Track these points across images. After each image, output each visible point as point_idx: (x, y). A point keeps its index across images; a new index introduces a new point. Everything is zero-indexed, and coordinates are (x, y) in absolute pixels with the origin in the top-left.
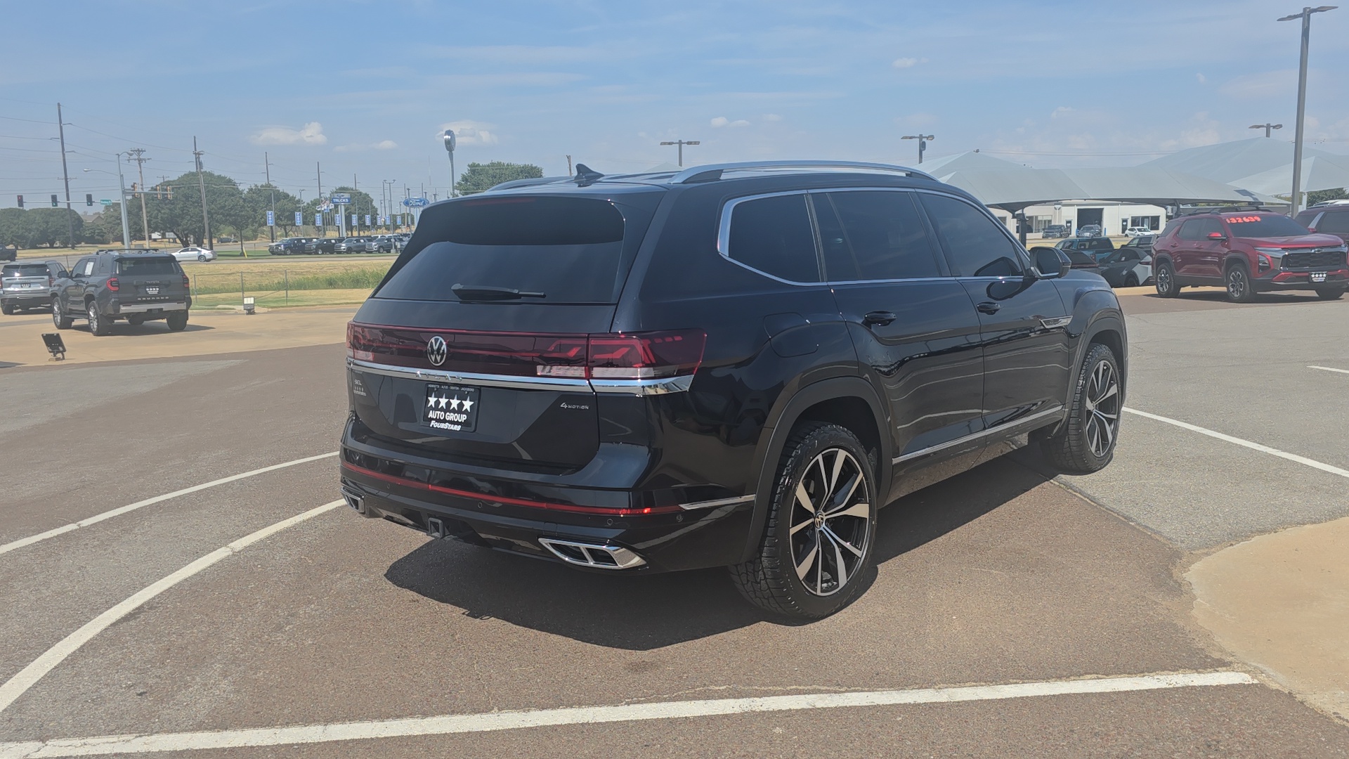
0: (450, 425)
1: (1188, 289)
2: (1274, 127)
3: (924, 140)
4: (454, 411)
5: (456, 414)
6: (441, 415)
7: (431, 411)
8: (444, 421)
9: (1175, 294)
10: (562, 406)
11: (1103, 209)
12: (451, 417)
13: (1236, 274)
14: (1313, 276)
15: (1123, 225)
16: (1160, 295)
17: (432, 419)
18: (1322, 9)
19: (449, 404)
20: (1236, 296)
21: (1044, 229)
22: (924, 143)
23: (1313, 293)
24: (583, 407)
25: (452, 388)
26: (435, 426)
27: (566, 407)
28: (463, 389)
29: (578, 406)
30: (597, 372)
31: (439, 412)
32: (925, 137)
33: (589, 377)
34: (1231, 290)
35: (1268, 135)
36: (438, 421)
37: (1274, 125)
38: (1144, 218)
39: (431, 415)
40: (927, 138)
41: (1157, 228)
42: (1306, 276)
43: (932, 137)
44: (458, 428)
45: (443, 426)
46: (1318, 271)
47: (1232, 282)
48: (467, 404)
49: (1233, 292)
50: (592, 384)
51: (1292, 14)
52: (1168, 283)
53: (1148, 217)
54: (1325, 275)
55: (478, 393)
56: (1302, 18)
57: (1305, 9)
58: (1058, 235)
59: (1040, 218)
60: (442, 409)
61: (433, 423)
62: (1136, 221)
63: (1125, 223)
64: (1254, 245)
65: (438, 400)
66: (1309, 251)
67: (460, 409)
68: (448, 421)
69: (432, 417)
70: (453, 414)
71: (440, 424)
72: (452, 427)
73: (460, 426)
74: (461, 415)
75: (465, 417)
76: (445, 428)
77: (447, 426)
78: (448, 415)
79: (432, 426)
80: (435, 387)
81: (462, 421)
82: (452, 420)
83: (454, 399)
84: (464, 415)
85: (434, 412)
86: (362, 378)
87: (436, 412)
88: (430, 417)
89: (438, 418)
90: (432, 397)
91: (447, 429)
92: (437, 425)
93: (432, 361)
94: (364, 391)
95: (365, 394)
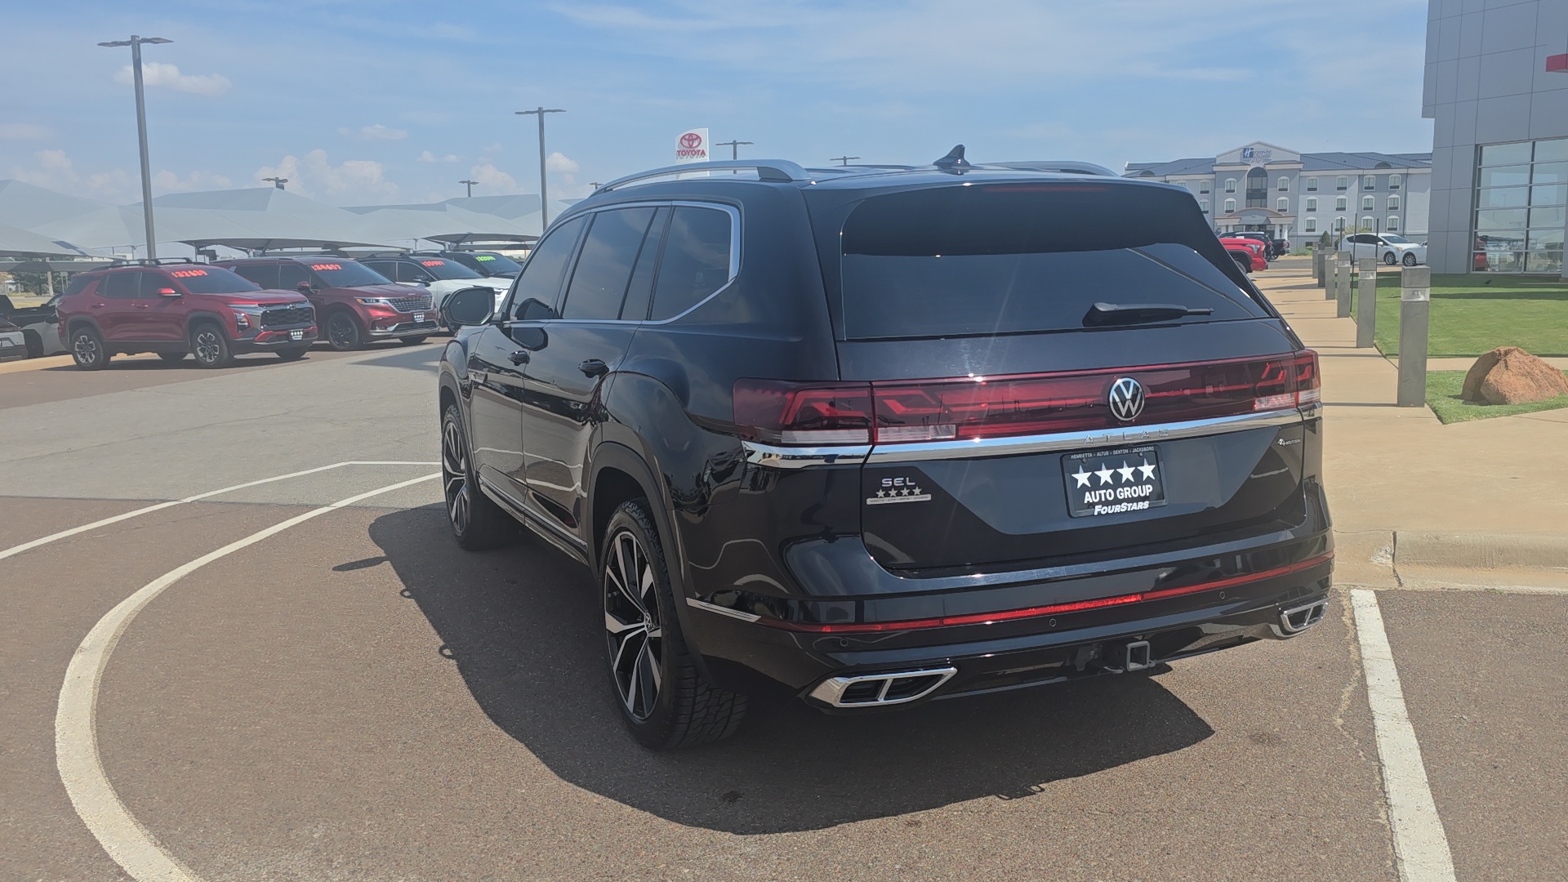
0: (1130, 505)
1: (121, 357)
4: (1128, 484)
5: (1134, 488)
6: (1109, 494)
7: (1087, 494)
8: (1117, 502)
9: (104, 365)
10: (1280, 443)
12: (1125, 493)
13: (206, 335)
14: (292, 334)
16: (79, 367)
17: (1092, 505)
19: (1116, 477)
20: (208, 360)
23: (274, 355)
24: (1296, 441)
25: (1115, 452)
26: (1103, 513)
27: (1283, 443)
28: (1135, 450)
30: (1301, 397)
31: (1103, 492)
33: (1297, 404)
34: (201, 355)
36: (1107, 503)
39: (1088, 498)
42: (285, 335)
44: (1146, 505)
45: (1117, 508)
46: (295, 329)
47: (200, 345)
48: (1147, 470)
49: (205, 356)
52: (93, 352)
54: (302, 333)
55: (1157, 451)
60: (1106, 486)
61: (1098, 509)
64: (227, 301)
65: (1093, 474)
66: (284, 307)
67: (1138, 478)
68: (1124, 500)
69: (1091, 501)
70: (1128, 489)
71: (1110, 507)
72: (1135, 506)
73: (1148, 502)
74: (1144, 487)
75: (1151, 488)
76: (1122, 510)
77: (1123, 507)
78: (1120, 492)
79: (1096, 514)
80: (1080, 456)
81: (1148, 494)
82: (1130, 496)
83: (1122, 467)
84: (1147, 486)
85: (1093, 493)
86: (911, 472)
87: (1097, 492)
88: (1086, 502)
89: (1103, 499)
90: (1078, 472)
91: (1127, 511)
92: (1105, 510)
93: (1121, 415)
94: (921, 493)
95: (928, 497)
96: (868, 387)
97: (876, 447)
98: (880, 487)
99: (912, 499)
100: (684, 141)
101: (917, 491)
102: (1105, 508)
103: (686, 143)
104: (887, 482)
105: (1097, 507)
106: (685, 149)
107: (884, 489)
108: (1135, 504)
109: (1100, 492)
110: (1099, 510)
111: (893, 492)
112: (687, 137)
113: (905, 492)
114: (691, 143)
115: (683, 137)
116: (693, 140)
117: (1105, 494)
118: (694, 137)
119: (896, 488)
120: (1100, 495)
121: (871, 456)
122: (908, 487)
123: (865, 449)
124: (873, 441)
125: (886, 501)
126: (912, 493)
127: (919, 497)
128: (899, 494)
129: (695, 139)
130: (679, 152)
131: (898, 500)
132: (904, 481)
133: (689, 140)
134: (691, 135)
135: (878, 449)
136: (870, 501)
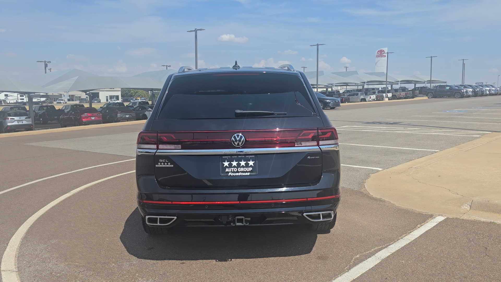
0: (242, 173)
2: (168, 66)
3: (47, 63)
4: (243, 167)
5: (245, 168)
6: (235, 170)
7: (227, 169)
8: (238, 172)
10: (308, 158)
11: (99, 92)
12: (242, 169)
15: (106, 98)
18: (201, 30)
19: (239, 164)
21: (79, 100)
22: (47, 64)
24: (317, 157)
25: (239, 157)
26: (232, 175)
27: (310, 158)
28: (247, 156)
29: (315, 157)
30: (321, 143)
31: (233, 169)
32: (47, 62)
33: (318, 145)
35: (167, 69)
37: (168, 65)
38: (113, 96)
39: (227, 170)
40: (48, 62)
41: (118, 100)
43: (50, 62)
44: (249, 174)
45: (237, 174)
48: (251, 163)
50: (321, 148)
51: (192, 30)
53: (115, 96)
55: (256, 157)
56: (195, 32)
57: (195, 29)
58: (85, 102)
59: (76, 96)
60: (235, 167)
62: (111, 97)
63: (107, 98)
67: (247, 165)
68: (241, 172)
69: (228, 171)
70: (243, 168)
71: (234, 173)
72: (244, 174)
73: (249, 173)
74: (249, 168)
75: (252, 169)
76: (239, 175)
77: (240, 174)
78: (239, 169)
79: (229, 175)
80: (226, 157)
81: (250, 171)
82: (243, 171)
83: (241, 161)
84: (250, 168)
85: (229, 169)
86: (168, 158)
87: (231, 169)
88: (226, 171)
89: (233, 171)
90: (225, 162)
91: (241, 175)
92: (232, 174)
93: (235, 145)
94: (170, 164)
95: (173, 166)
96: (156, 133)
97: (158, 150)
98: (159, 162)
99: (168, 166)
100: (379, 52)
101: (169, 164)
102: (233, 174)
103: (379, 53)
104: (161, 161)
105: (230, 173)
106: (379, 55)
107: (160, 162)
108: (244, 173)
109: (232, 168)
110: (230, 174)
111: (162, 164)
112: (380, 51)
113: (166, 164)
114: (381, 53)
115: (378, 51)
116: (382, 52)
117: (234, 169)
118: (382, 51)
119: (163, 162)
120: (232, 169)
121: (156, 153)
122: (167, 162)
123: (155, 151)
124: (158, 148)
125: (161, 166)
126: (167, 164)
127: (169, 165)
128: (164, 164)
129: (383, 52)
130: (377, 56)
131: (164, 166)
132: (165, 161)
133: (380, 52)
134: (381, 50)
135: (158, 151)
136: (156, 166)
